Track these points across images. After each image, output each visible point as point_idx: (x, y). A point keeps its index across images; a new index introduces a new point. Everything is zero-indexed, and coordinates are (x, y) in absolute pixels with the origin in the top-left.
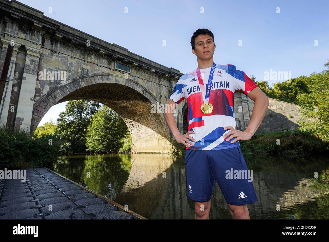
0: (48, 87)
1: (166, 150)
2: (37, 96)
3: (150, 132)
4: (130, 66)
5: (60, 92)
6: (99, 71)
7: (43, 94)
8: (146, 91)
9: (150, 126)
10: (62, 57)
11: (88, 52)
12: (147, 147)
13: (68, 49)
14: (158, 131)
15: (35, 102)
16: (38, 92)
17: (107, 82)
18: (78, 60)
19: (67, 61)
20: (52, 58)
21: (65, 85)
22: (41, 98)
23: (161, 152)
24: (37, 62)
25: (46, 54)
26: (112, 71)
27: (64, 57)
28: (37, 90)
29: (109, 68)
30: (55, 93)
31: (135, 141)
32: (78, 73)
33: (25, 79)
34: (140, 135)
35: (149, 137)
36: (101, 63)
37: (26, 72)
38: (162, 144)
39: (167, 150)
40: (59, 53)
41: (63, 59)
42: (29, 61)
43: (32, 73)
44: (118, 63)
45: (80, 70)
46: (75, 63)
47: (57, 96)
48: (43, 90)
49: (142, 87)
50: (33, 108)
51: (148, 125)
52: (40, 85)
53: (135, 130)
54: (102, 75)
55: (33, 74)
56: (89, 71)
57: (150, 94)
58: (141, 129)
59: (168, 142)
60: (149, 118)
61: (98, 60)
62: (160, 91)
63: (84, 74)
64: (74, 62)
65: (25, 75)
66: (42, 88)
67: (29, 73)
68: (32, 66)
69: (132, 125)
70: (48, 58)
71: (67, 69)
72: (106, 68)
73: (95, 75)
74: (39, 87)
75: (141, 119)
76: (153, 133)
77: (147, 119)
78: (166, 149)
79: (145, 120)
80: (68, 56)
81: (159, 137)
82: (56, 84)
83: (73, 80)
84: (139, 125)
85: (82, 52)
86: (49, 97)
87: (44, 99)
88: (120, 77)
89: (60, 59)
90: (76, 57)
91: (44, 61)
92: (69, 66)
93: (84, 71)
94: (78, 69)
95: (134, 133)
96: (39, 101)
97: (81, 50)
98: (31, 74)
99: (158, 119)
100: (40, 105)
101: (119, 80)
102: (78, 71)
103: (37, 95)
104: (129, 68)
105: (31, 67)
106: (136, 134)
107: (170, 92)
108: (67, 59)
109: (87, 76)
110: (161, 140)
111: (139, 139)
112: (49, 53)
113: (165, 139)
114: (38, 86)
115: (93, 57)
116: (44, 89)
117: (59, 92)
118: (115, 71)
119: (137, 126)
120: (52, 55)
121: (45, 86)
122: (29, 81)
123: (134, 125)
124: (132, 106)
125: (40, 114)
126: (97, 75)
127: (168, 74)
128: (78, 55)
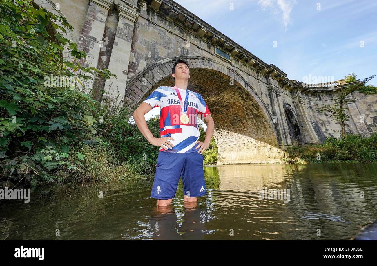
0: (145, 63)
1: (273, 160)
2: (131, 72)
3: (245, 139)
4: (230, 54)
5: (159, 71)
6: (199, 53)
7: (138, 70)
8: (248, 85)
9: (245, 132)
10: (159, 30)
11: (187, 30)
12: (240, 157)
13: (166, 23)
14: (257, 136)
15: (129, 80)
16: (132, 66)
17: (208, 67)
18: (177, 37)
19: (165, 35)
20: (149, 29)
21: (164, 64)
22: (136, 75)
23: (264, 162)
24: (132, 27)
25: (142, 24)
26: (212, 56)
27: (162, 31)
28: (131, 64)
29: (210, 53)
30: (153, 71)
31: (222, 150)
32: (178, 51)
33: (117, 45)
34: (230, 144)
35: (243, 145)
36: (201, 45)
37: (118, 36)
38: (265, 153)
39: (275, 160)
40: (157, 25)
41: (161, 32)
42: (123, 24)
43: (126, 39)
44: (217, 48)
45: (179, 49)
46: (174, 40)
47: (156, 75)
48: (138, 65)
49: (243, 80)
50: (127, 87)
51: (242, 130)
52: (134, 58)
53: (223, 138)
54: (203, 59)
55: (127, 41)
56: (189, 52)
57: (252, 89)
58: (231, 137)
59: (276, 150)
60: (245, 121)
61: (198, 41)
62: (260, 87)
63: (184, 54)
64: (173, 38)
65: (116, 39)
66: (137, 62)
67: (122, 39)
68: (126, 31)
69: (219, 133)
70: (144, 28)
71: (165, 45)
72: (207, 53)
73: (196, 57)
74: (134, 61)
75: (233, 124)
76: (248, 140)
77: (242, 123)
78: (273, 158)
79: (239, 124)
80: (166, 31)
81: (259, 144)
82: (154, 60)
83: (173, 59)
84: (228, 133)
85: (180, 29)
86: (146, 75)
87: (139, 76)
88: (221, 65)
89: (157, 32)
90: (174, 33)
91: (139, 31)
92: (168, 43)
93: (184, 51)
94: (178, 48)
95: (221, 143)
96: (134, 78)
97: (180, 27)
98: (124, 39)
99: (260, 121)
100: (135, 84)
101: (220, 67)
102: (178, 50)
103: (131, 70)
104: (228, 56)
105: (124, 32)
106: (224, 142)
107: (269, 90)
108: (165, 33)
109: (188, 57)
110: (262, 148)
111: (228, 148)
112: (145, 23)
113: (270, 146)
114: (132, 59)
115: (192, 37)
116: (140, 64)
117: (157, 71)
118: (215, 57)
119: (226, 134)
120: (149, 26)
121: (141, 61)
122: (122, 48)
123: (222, 132)
124: (225, 108)
125: (135, 96)
126: (198, 58)
127: (267, 67)
128: (177, 31)
